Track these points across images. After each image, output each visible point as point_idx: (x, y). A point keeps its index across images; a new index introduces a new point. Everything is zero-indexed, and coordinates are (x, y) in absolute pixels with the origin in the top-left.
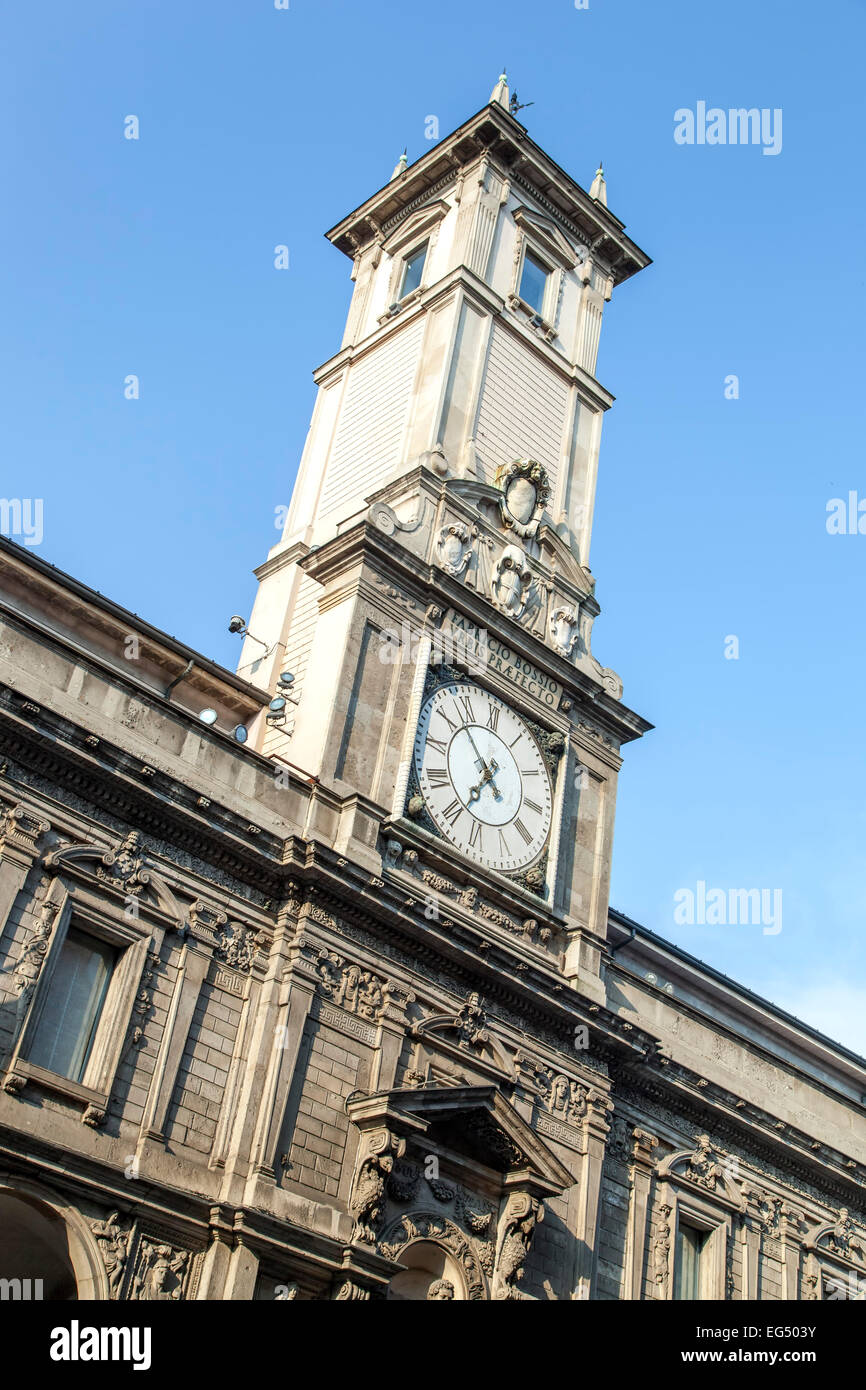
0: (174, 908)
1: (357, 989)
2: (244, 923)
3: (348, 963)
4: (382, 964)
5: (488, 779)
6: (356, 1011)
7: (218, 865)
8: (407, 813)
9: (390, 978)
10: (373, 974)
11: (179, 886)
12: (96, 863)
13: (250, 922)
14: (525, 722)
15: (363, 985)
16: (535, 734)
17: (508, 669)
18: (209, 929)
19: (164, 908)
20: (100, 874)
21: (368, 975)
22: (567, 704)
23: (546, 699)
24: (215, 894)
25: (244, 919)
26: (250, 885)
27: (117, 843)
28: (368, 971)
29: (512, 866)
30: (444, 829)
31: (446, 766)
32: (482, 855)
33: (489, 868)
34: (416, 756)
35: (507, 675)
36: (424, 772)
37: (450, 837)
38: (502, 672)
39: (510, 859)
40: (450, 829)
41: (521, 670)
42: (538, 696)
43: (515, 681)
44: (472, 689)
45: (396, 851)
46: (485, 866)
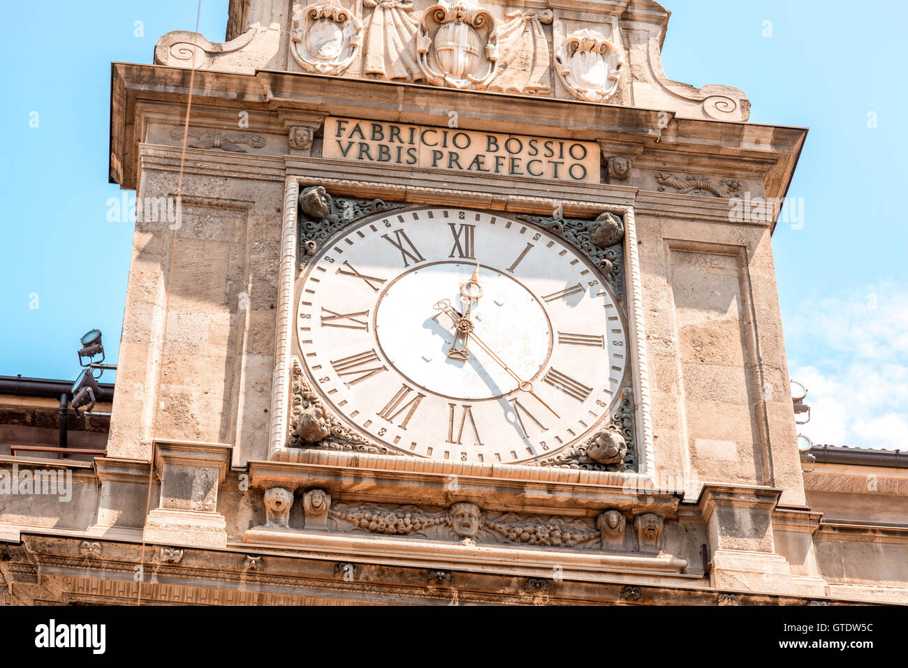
8: (297, 439)
14: (533, 225)
22: (619, 166)
23: (575, 172)
29: (554, 445)
30: (388, 438)
31: (371, 345)
32: (481, 450)
33: (497, 465)
34: (306, 349)
35: (474, 170)
36: (328, 370)
37: (404, 444)
38: (465, 169)
39: (548, 437)
40: (401, 432)
41: (502, 152)
42: (548, 176)
43: (492, 172)
44: (407, 216)
45: (279, 503)
46: (487, 464)
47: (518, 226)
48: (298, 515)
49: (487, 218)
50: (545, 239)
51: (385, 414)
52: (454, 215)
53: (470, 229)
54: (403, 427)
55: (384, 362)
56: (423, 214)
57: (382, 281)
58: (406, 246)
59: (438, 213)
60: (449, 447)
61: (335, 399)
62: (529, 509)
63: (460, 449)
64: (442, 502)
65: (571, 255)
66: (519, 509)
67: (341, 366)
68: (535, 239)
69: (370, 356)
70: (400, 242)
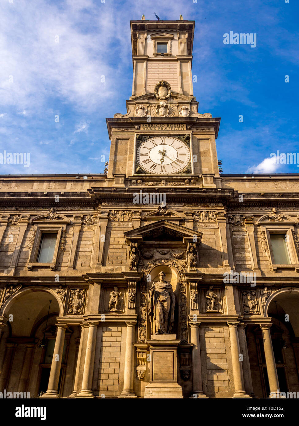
0: (66, 219)
1: (123, 216)
2: (90, 215)
3: (118, 211)
4: (129, 207)
5: (164, 155)
6: (124, 220)
7: (78, 206)
8: (136, 172)
9: (132, 209)
10: (127, 211)
11: (68, 214)
12: (44, 218)
13: (91, 214)
14: (175, 138)
15: (124, 214)
16: (179, 139)
17: (166, 129)
18: (80, 220)
19: (64, 220)
20: (45, 220)
21: (126, 211)
22: (189, 127)
23: (182, 129)
24: (79, 212)
25: (89, 214)
26: (88, 206)
27: (48, 212)
28: (125, 210)
29: (178, 171)
30: (151, 172)
31: (149, 158)
32: (166, 172)
33: (168, 174)
34: (138, 160)
35: (165, 130)
36: (141, 162)
37: (154, 172)
38: (164, 130)
39: (177, 170)
40: (153, 171)
41: (170, 127)
42: (178, 130)
43: (168, 130)
44: (154, 138)
45: (134, 182)
46: (167, 174)
47: (172, 138)
48: (137, 183)
49: (167, 137)
50: (177, 140)
51: (151, 168)
52: (162, 138)
53: (164, 139)
54: (154, 170)
55: (150, 160)
56: (157, 138)
57: (150, 148)
58: (154, 143)
59: (159, 137)
60: (161, 172)
61: (143, 167)
62: (174, 180)
63: (163, 172)
64: (160, 180)
65: (181, 142)
66: (172, 181)
67: (144, 162)
68: (175, 140)
69: (148, 160)
70: (153, 142)
